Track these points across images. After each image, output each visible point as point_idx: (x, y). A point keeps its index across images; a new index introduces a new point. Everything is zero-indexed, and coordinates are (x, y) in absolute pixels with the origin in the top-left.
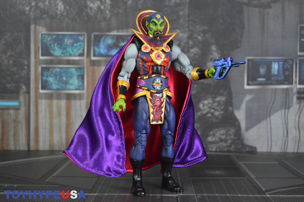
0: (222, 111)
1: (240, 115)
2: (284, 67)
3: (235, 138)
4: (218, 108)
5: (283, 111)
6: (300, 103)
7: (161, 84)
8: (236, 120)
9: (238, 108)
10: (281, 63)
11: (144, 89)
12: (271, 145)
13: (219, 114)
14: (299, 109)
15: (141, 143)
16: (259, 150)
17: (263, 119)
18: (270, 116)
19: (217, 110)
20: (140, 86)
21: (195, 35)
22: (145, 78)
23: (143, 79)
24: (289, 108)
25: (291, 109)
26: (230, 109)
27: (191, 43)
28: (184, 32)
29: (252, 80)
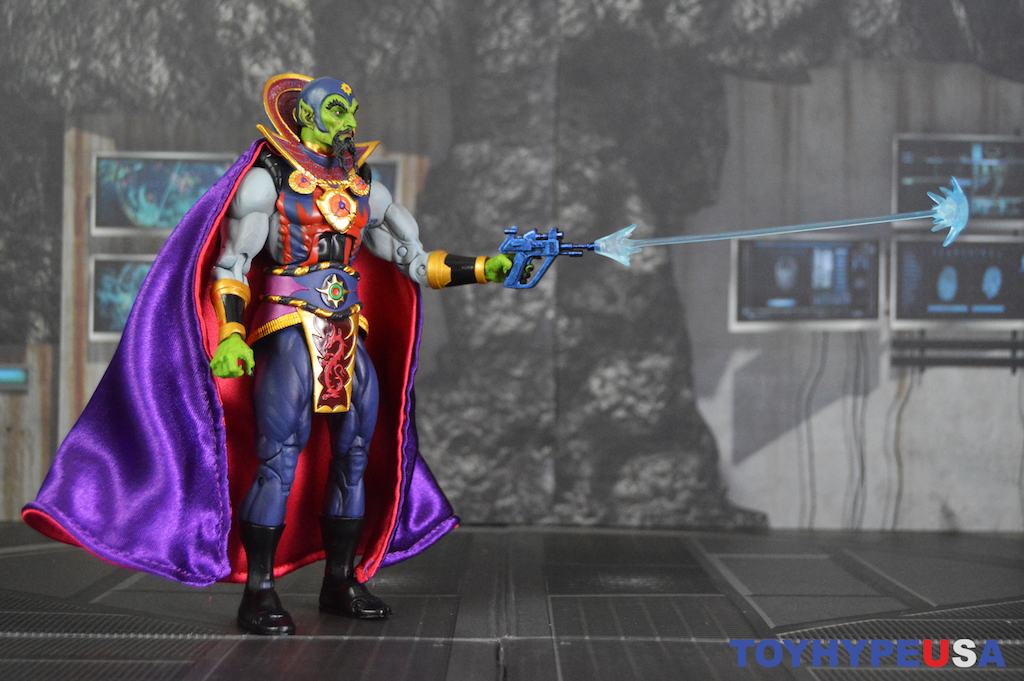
0: (659, 399)
1: (717, 412)
2: (849, 264)
3: (703, 485)
4: (647, 391)
5: (849, 400)
6: (901, 376)
7: (345, 291)
8: (703, 428)
9: (710, 391)
10: (842, 252)
11: (295, 306)
12: (814, 508)
13: (652, 412)
14: (898, 394)
15: (281, 473)
16: (776, 522)
17: (788, 427)
18: (808, 416)
19: (643, 398)
20: (283, 297)
21: (578, 166)
22: (299, 271)
23: (293, 275)
24: (866, 393)
25: (875, 397)
26: (686, 393)
27: (563, 188)
28: (542, 156)
29: (753, 303)
